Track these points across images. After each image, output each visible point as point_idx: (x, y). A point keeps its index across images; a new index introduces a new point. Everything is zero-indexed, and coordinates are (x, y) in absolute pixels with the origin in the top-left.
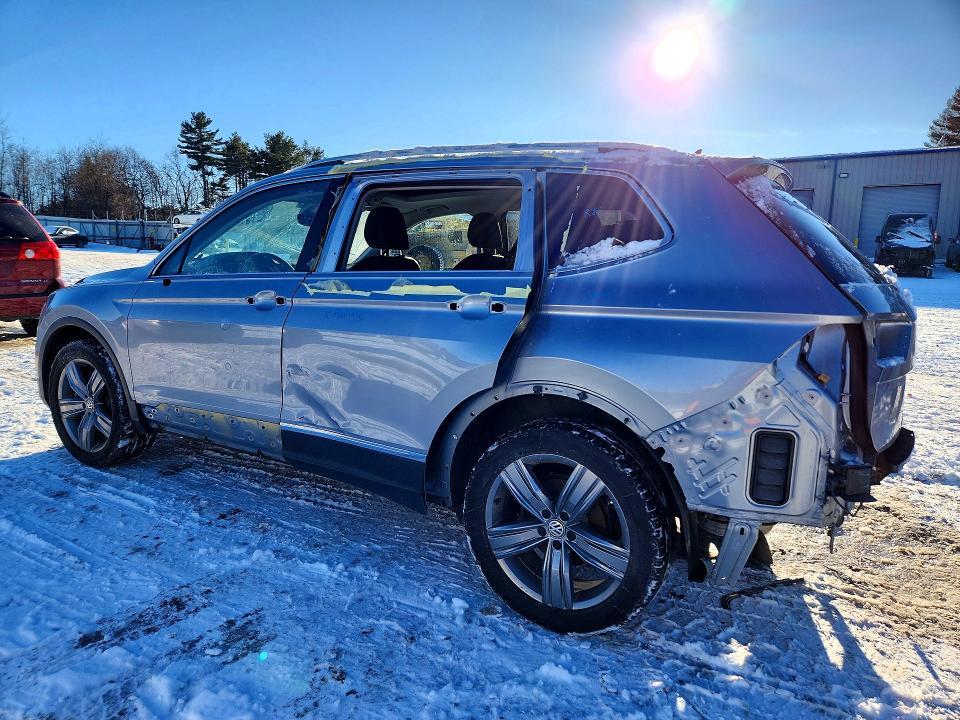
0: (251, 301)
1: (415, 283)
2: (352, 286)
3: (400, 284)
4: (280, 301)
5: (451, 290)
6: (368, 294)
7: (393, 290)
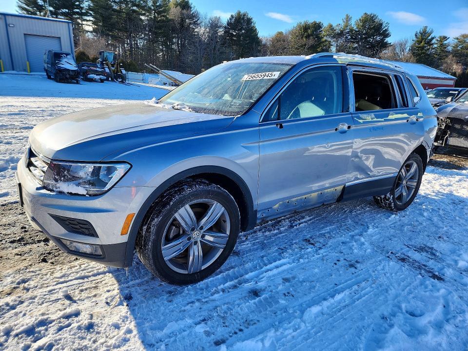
0: (336, 130)
1: (397, 114)
2: (377, 117)
3: (392, 115)
4: (349, 127)
5: (406, 115)
6: (383, 120)
7: (390, 117)
